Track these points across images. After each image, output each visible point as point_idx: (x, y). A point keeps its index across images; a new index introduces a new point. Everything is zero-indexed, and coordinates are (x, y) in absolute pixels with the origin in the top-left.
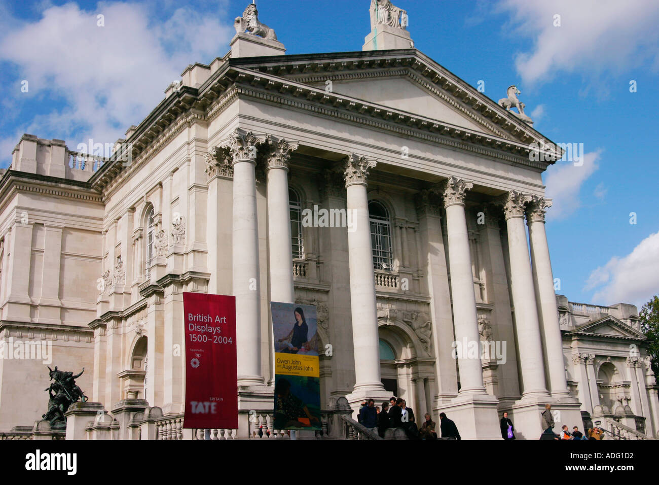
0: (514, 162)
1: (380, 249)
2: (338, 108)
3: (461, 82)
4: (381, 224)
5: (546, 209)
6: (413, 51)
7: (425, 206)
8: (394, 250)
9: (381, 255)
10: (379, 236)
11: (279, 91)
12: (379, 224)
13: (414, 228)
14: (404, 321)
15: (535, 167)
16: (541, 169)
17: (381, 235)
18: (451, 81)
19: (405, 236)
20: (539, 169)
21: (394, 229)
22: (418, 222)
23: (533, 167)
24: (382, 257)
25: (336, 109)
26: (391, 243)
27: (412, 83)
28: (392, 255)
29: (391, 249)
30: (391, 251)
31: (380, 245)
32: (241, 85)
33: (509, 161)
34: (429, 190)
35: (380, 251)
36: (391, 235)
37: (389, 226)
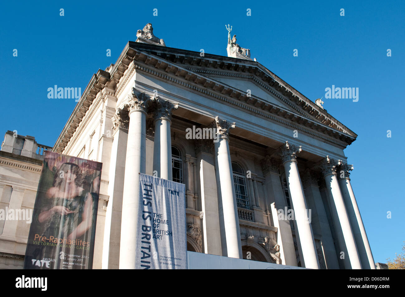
0: (326, 140)
1: (239, 193)
2: (207, 88)
3: (288, 86)
4: (239, 177)
5: (350, 172)
6: (256, 63)
7: (269, 166)
8: (249, 195)
9: (240, 198)
10: (238, 185)
11: (165, 70)
12: (237, 177)
13: (262, 182)
14: (259, 244)
15: (339, 145)
16: (343, 147)
17: (239, 184)
18: (281, 84)
19: (256, 186)
20: (342, 146)
21: (248, 181)
22: (264, 178)
23: (338, 145)
24: (240, 199)
25: (205, 88)
26: (247, 190)
27: (256, 85)
28: (248, 198)
29: (246, 194)
30: (246, 195)
31: (239, 191)
32: (138, 63)
33: (323, 139)
34: (271, 156)
35: (239, 195)
36: (246, 185)
37: (244, 179)
